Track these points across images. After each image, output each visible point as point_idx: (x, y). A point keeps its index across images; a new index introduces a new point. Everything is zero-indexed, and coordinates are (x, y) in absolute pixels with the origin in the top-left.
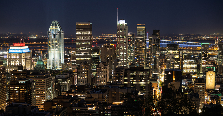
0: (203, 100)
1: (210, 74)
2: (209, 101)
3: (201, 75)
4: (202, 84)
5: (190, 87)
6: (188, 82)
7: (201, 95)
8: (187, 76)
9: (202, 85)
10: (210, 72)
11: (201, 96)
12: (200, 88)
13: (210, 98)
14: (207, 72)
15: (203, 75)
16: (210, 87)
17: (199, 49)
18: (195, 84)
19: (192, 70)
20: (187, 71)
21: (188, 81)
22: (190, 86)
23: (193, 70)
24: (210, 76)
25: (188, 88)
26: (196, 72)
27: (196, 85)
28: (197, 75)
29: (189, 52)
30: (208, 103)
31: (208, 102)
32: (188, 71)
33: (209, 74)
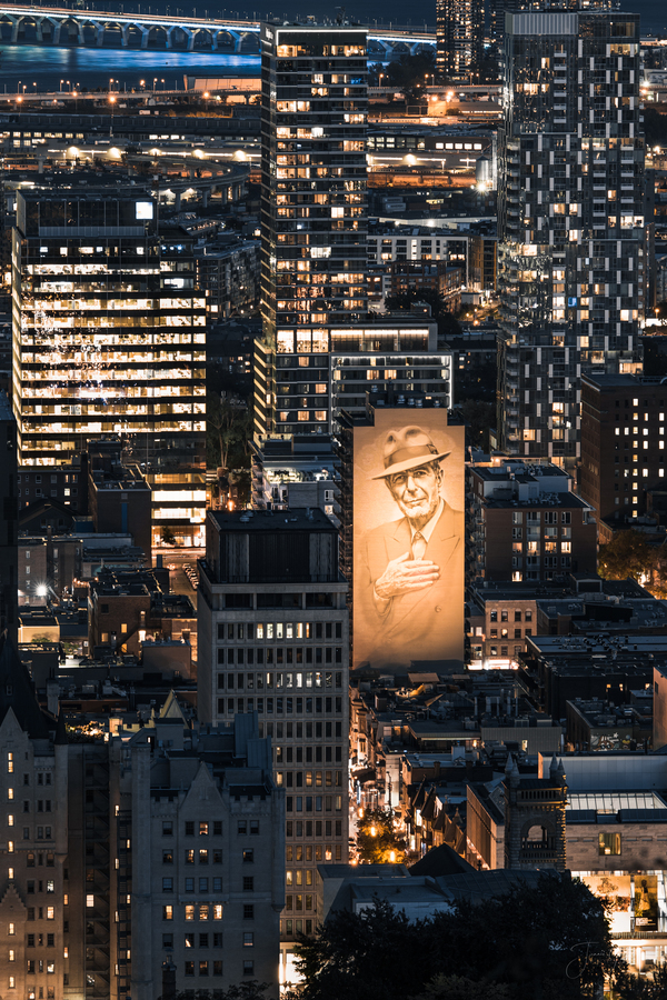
0: (323, 817)
1: (402, 452)
2: (400, 825)
3: (269, 472)
4: (303, 589)
5: (125, 638)
6: (87, 570)
7: (294, 742)
8: (81, 489)
9: (312, 614)
10: (397, 425)
11: (295, 766)
12: (285, 654)
13: (411, 790)
14: (358, 432)
15: (294, 477)
16: (400, 641)
17: (212, 107)
18: (219, 590)
19: (142, 410)
20: (71, 420)
21: (93, 555)
22: (133, 631)
23: (151, 402)
24: (403, 476)
25: (99, 651)
26: (202, 426)
27: (232, 616)
28: (211, 476)
29: (74, 152)
30: (392, 856)
31: (389, 839)
32: (86, 419)
33: (389, 449)
